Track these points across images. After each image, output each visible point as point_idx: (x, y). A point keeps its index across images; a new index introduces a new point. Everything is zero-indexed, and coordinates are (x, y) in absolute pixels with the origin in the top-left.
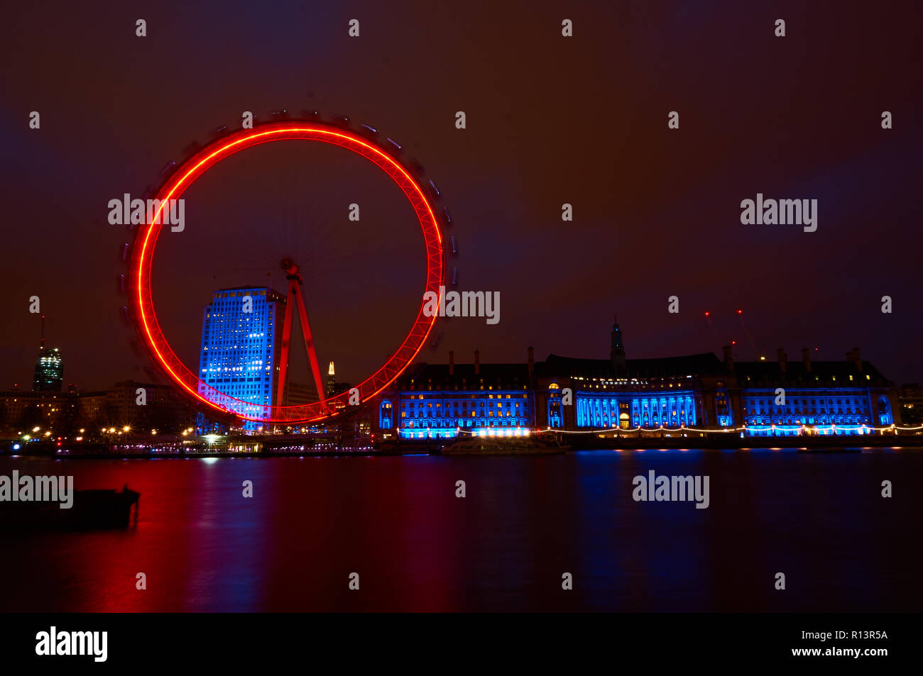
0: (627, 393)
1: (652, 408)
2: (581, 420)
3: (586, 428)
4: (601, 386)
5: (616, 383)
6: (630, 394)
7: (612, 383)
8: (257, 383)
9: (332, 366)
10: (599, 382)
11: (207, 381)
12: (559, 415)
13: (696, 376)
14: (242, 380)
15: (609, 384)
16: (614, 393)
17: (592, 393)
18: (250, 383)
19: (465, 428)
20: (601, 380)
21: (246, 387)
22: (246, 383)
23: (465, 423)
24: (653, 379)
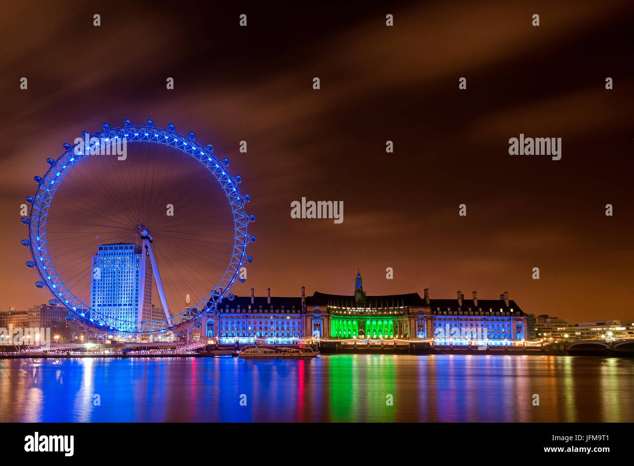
0: (363, 317)
1: (378, 327)
2: (333, 333)
3: (337, 338)
4: (347, 312)
5: (357, 311)
6: (366, 317)
7: (354, 311)
8: (130, 307)
9: (188, 296)
10: (346, 310)
11: (96, 305)
12: (320, 330)
13: (406, 307)
14: (120, 305)
15: (352, 311)
16: (355, 317)
17: (341, 317)
18: (125, 307)
19: (261, 337)
20: (348, 308)
21: (123, 309)
22: (123, 307)
23: (261, 334)
24: (380, 308)
